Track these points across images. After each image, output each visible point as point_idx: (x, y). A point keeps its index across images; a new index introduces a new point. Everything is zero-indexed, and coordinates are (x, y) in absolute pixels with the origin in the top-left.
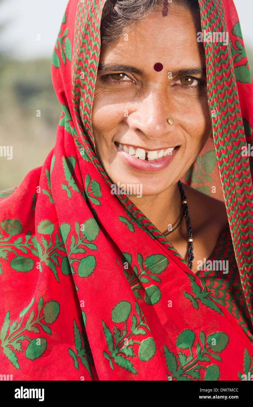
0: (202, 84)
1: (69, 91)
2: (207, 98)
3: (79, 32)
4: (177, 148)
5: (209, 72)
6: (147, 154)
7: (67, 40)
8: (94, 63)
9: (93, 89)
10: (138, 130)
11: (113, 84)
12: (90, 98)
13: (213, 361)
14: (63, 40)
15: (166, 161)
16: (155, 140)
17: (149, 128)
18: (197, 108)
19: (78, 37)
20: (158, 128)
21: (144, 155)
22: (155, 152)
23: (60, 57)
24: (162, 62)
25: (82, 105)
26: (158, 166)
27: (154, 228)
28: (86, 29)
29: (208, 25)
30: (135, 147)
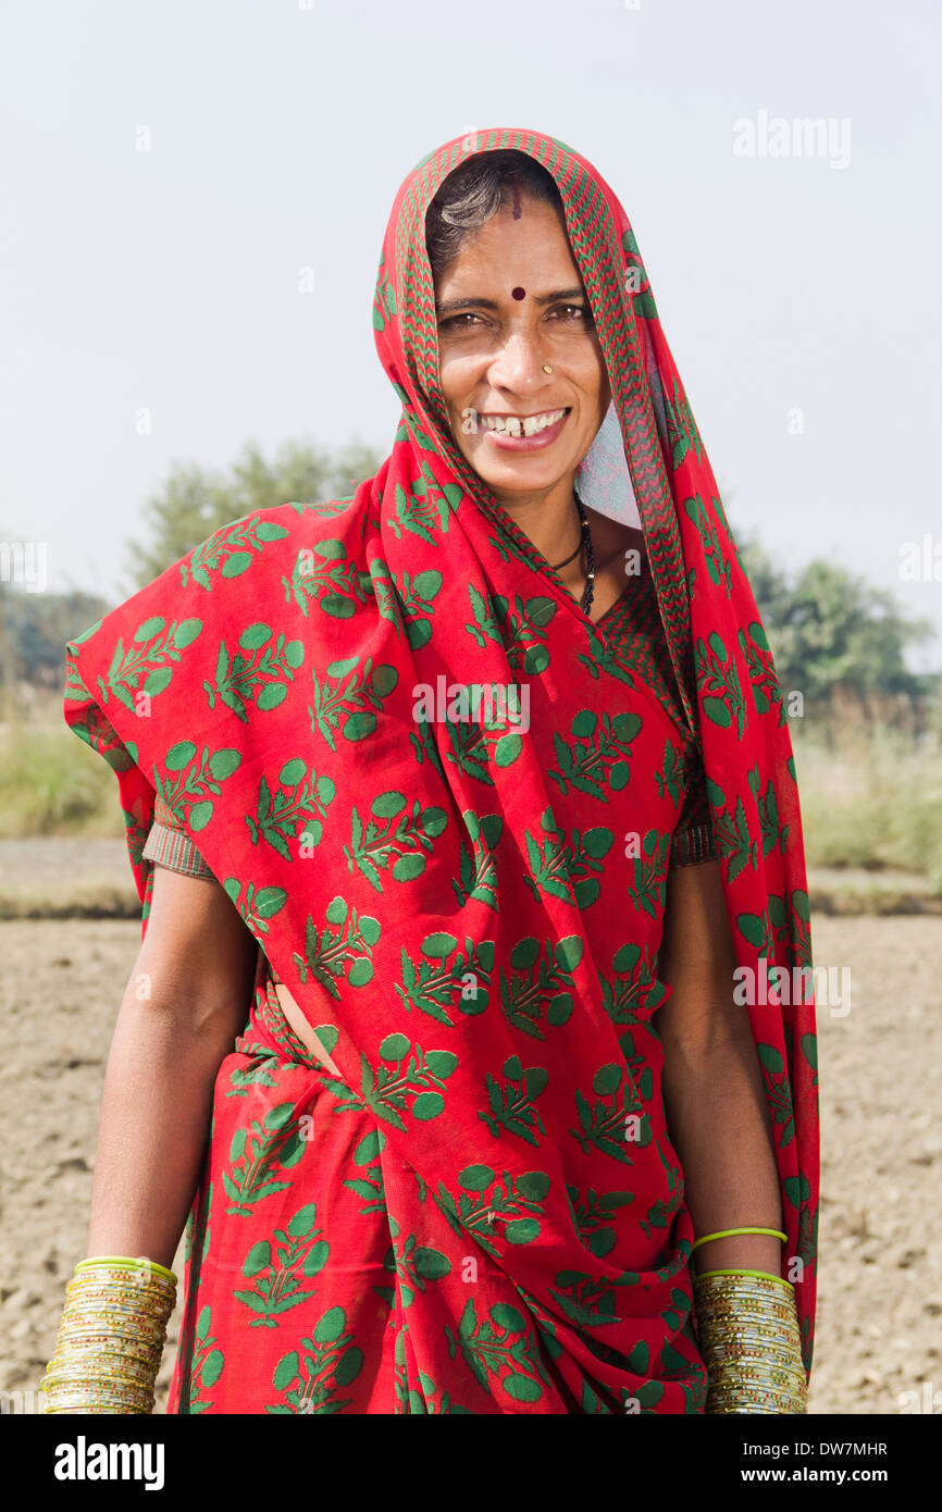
0: (586, 313)
1: (400, 360)
2: (597, 335)
3: (402, 253)
4: (568, 411)
5: (593, 296)
6: (522, 425)
7: (389, 286)
8: (429, 301)
9: (434, 337)
10: (503, 389)
11: (458, 332)
12: (432, 353)
13: (621, 756)
14: (384, 289)
15: (552, 433)
16: (530, 400)
17: (517, 382)
18: (587, 348)
19: (401, 271)
20: (529, 381)
21: (519, 427)
22: (533, 419)
23: (383, 314)
24: (523, 286)
25: (421, 367)
26: (540, 442)
27: (535, 551)
28: (410, 257)
29: (580, 228)
30: (504, 416)
